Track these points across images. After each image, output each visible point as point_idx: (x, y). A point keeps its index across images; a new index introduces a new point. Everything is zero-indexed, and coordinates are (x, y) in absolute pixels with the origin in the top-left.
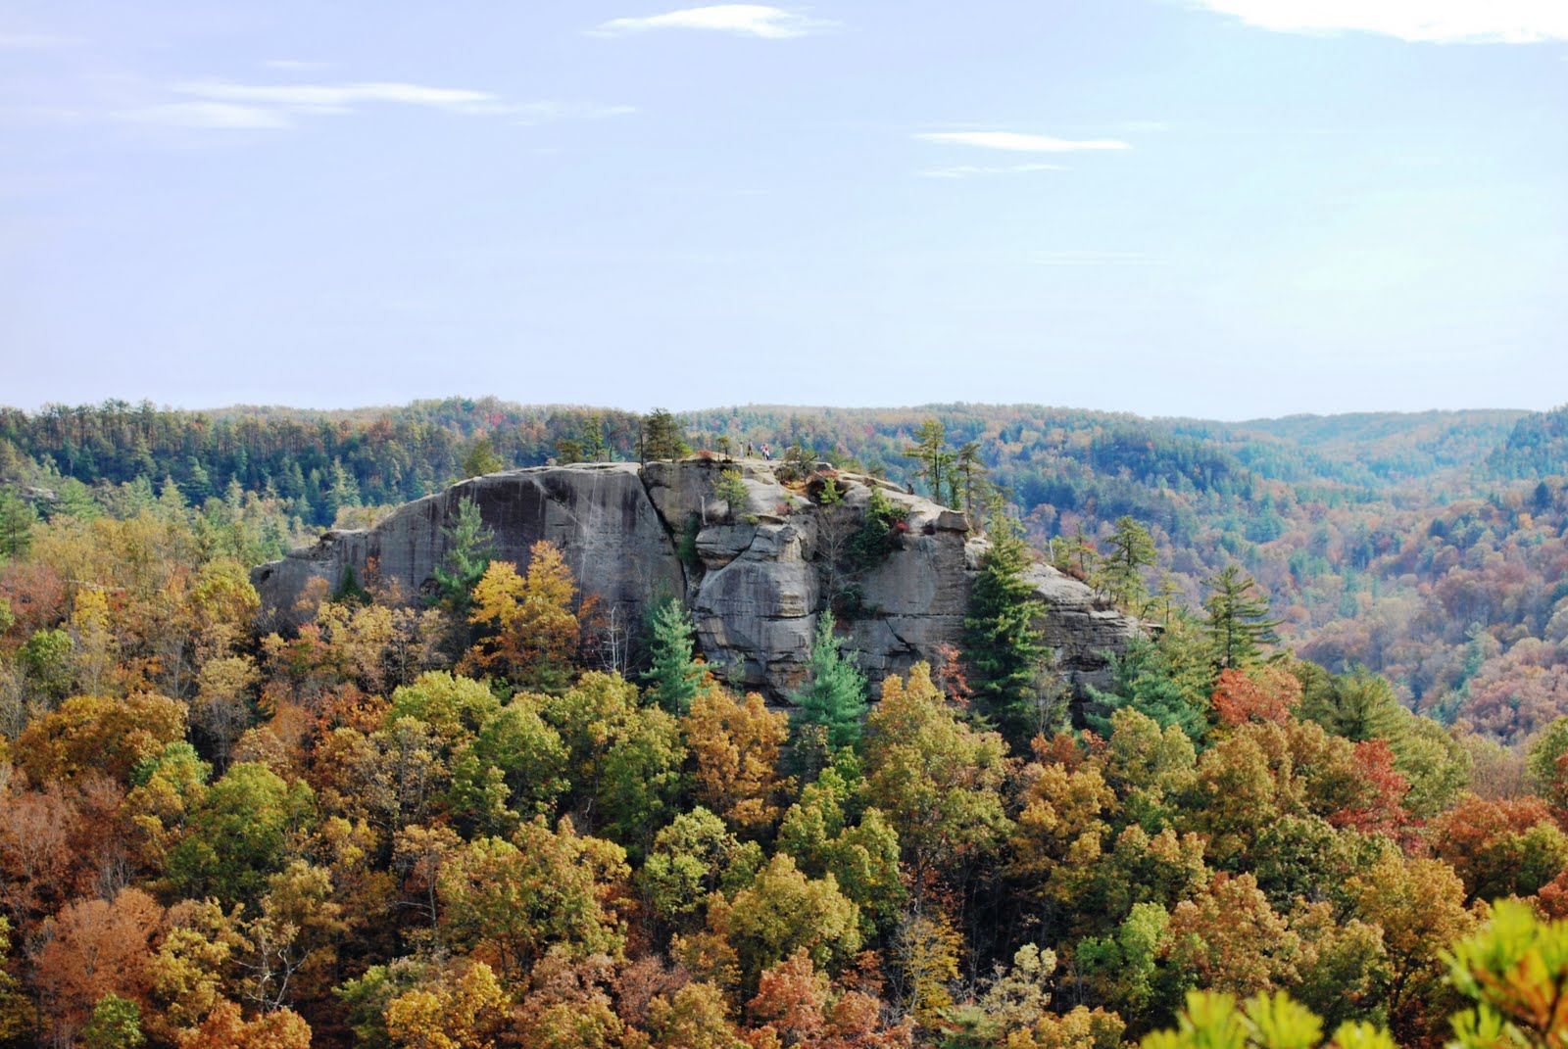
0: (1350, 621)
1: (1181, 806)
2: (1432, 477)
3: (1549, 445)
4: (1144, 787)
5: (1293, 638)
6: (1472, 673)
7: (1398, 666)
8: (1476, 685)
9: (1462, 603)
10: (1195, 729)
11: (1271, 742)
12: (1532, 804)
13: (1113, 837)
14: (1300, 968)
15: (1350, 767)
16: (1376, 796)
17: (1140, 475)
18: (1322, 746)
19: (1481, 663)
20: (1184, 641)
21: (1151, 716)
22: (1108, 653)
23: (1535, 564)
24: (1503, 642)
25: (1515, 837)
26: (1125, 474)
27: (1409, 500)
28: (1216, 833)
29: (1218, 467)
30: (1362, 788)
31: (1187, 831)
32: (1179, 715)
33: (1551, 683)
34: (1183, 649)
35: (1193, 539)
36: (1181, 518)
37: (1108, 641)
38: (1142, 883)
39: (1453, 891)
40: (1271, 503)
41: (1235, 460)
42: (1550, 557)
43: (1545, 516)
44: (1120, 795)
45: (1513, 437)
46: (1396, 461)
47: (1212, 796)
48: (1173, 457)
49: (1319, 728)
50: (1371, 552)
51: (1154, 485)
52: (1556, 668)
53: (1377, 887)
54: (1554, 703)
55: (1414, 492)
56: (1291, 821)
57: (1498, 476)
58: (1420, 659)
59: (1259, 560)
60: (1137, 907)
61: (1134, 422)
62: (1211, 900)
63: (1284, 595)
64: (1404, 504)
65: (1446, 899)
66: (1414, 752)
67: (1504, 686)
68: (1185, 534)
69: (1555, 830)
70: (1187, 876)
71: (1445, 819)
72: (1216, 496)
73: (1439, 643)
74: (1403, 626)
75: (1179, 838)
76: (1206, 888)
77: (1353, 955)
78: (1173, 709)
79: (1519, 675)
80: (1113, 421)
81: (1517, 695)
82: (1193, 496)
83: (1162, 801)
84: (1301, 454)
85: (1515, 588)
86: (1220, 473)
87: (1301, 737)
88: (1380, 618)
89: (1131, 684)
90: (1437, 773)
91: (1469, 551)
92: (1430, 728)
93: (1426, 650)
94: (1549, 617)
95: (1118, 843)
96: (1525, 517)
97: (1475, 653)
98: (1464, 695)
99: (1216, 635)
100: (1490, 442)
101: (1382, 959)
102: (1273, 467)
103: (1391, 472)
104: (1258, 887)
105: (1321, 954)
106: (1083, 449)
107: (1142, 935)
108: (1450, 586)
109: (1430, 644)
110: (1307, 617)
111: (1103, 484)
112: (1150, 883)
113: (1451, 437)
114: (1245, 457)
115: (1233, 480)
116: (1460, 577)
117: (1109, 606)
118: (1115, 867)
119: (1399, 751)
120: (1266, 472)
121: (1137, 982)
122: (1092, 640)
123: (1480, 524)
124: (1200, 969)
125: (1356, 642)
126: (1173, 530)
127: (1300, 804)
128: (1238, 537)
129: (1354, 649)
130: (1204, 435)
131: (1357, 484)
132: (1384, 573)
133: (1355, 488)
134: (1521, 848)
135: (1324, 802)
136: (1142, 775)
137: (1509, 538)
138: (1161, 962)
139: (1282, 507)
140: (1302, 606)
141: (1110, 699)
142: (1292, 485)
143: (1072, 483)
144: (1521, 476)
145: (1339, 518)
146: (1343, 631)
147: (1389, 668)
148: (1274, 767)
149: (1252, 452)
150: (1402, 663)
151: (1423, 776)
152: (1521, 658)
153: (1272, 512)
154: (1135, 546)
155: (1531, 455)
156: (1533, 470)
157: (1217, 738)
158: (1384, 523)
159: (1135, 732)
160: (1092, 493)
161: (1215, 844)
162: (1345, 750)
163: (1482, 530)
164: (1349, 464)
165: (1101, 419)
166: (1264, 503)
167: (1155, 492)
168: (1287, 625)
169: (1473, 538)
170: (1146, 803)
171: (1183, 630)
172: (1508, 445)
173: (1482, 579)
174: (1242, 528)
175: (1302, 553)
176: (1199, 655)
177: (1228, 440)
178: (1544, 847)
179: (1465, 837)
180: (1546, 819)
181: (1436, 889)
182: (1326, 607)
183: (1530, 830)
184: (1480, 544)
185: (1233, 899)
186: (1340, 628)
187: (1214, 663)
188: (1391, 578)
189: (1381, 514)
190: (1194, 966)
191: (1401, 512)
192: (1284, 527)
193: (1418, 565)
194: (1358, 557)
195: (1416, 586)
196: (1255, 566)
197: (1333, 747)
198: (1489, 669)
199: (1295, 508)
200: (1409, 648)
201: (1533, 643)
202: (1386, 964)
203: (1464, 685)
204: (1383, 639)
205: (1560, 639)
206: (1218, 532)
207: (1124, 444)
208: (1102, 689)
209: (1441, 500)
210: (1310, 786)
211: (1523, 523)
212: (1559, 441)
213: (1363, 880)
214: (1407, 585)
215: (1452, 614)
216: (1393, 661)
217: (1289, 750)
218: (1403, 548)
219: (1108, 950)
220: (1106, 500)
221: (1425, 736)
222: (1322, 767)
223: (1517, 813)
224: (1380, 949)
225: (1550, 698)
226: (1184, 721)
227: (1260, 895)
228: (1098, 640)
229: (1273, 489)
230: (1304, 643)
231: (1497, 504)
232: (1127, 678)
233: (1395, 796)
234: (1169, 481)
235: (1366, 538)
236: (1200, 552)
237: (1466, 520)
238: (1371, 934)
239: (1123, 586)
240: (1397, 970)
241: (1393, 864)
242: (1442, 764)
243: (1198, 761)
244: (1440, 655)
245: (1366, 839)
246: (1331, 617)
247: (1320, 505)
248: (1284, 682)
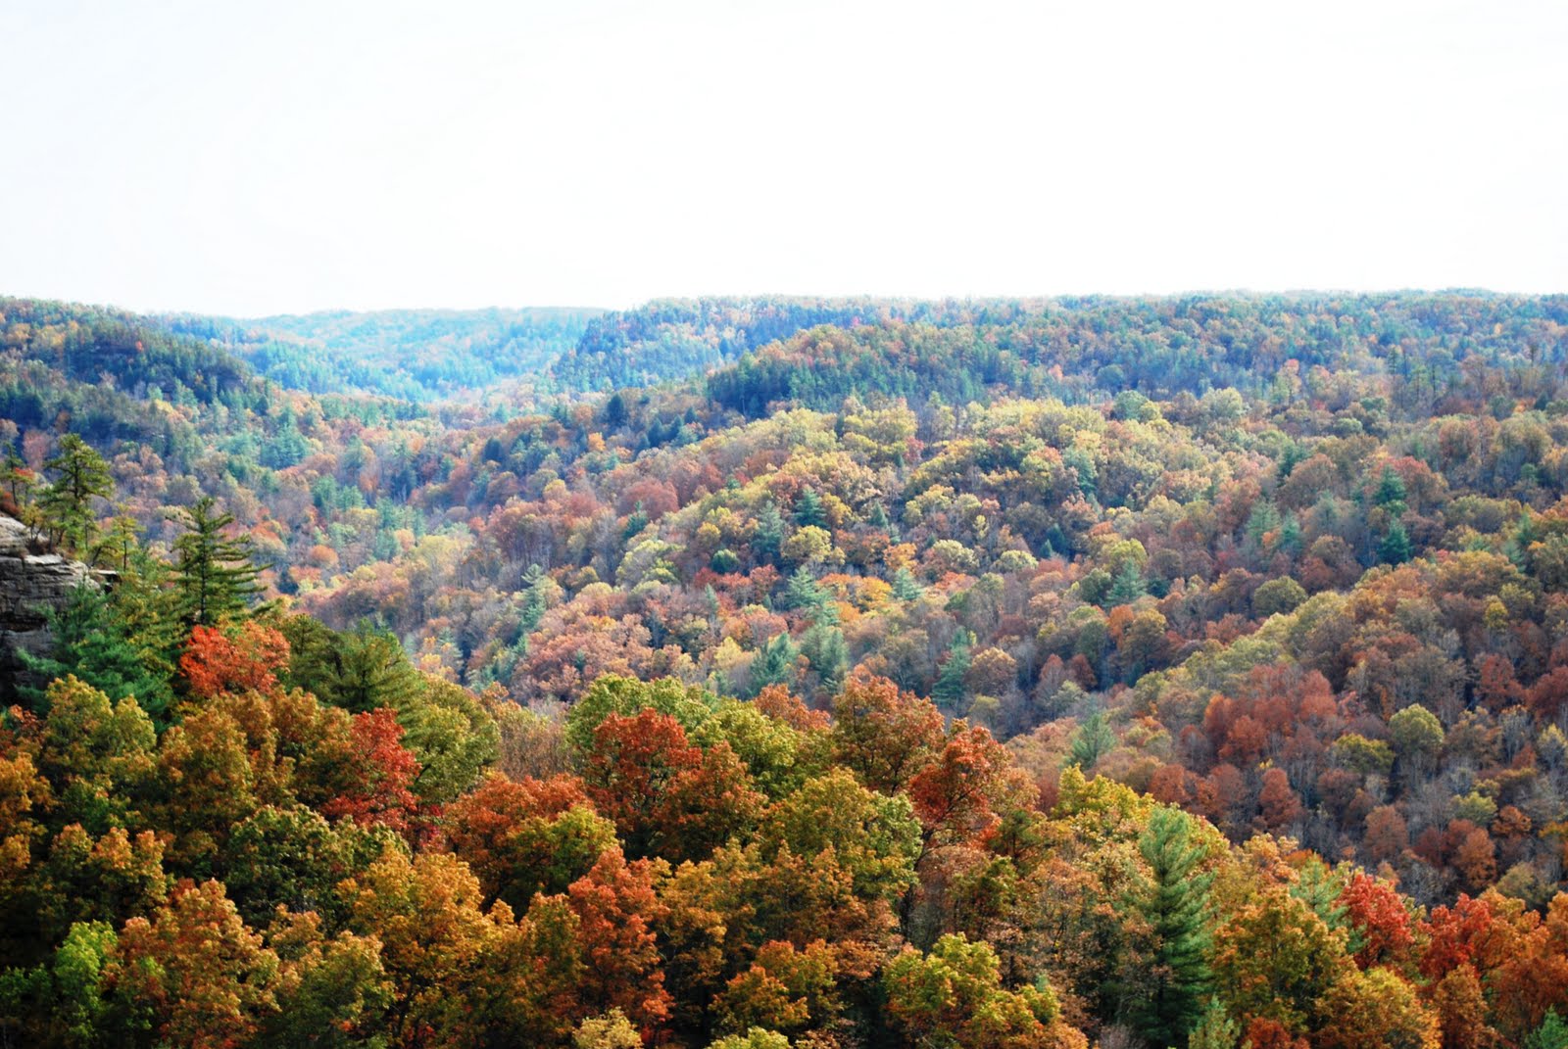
0: (385, 565)
1: (135, 798)
2: (490, 388)
3: (627, 351)
4: (89, 776)
5: (316, 586)
6: (531, 625)
7: (443, 619)
8: (535, 641)
9: (520, 541)
10: (157, 702)
11: (250, 716)
12: (565, 783)
13: (48, 840)
14: (280, 997)
15: (349, 744)
16: (381, 779)
17: (128, 382)
18: (315, 719)
19: (541, 614)
20: (143, 591)
21: (98, 686)
22: (47, 608)
23: (605, 493)
24: (568, 588)
25: (546, 824)
26: (109, 383)
27: (461, 416)
28: (179, 830)
29: (227, 375)
30: (362, 771)
31: (144, 828)
32: (136, 685)
33: (623, 637)
34: (141, 602)
35: (192, 464)
36: (178, 438)
37: (48, 592)
38: (85, 897)
39: (469, 893)
40: (293, 419)
41: (247, 365)
42: (623, 486)
43: (619, 436)
44: (59, 786)
45: (584, 341)
46: (447, 368)
47: (175, 785)
48: (169, 361)
49: (313, 698)
50: (413, 479)
51: (146, 396)
52: (629, 618)
53: (376, 890)
54: (625, 661)
55: (465, 407)
56: (273, 813)
57: (566, 388)
58: (469, 609)
59: (276, 490)
60: (76, 927)
61: (121, 317)
62: (168, 914)
63: (307, 533)
64: (454, 421)
65: (459, 902)
66: (431, 724)
67: (565, 642)
68: (183, 458)
69: (592, 813)
70: (143, 885)
71: (464, 805)
72: (223, 411)
73: (492, 590)
74: (450, 570)
75: (132, 839)
76: (164, 899)
77: (344, 975)
78: (129, 677)
79: (584, 628)
80: (95, 315)
81: (582, 652)
82: (195, 411)
83: (111, 794)
84: (331, 359)
85: (583, 522)
86: (228, 383)
87: (289, 709)
88: (422, 561)
89: (74, 646)
90: (458, 748)
91: (530, 478)
92: (451, 694)
93: (477, 599)
94: (622, 557)
95: (55, 847)
96: (596, 438)
97: (534, 601)
98: (521, 653)
99: (185, 583)
100: (559, 345)
101: (379, 978)
102: (297, 374)
103: (440, 382)
104: (227, 897)
105: (306, 976)
106: (55, 350)
107: (82, 963)
108: (505, 521)
109: (481, 591)
110: (334, 560)
111: (79, 396)
112: (95, 897)
113: (513, 341)
114: (261, 361)
115: (245, 390)
116: (517, 510)
117: (48, 548)
118: (50, 879)
119: (410, 723)
120: (287, 381)
121: (75, 1022)
122: (26, 592)
123: (543, 446)
124: (156, 1001)
125: (394, 589)
126: (167, 452)
127: (287, 792)
128: (248, 460)
129: (391, 598)
130: (211, 334)
131: (400, 396)
132: (430, 505)
133: (396, 401)
134: (550, 836)
135: (317, 789)
136: (86, 760)
137: (577, 462)
138: (108, 995)
139: (305, 424)
140: (329, 546)
141: (47, 665)
142: (319, 397)
143: (39, 394)
144: (594, 388)
145: (376, 438)
146: (376, 576)
147: (432, 622)
148: (254, 745)
149: (270, 354)
150: (448, 614)
151: (441, 752)
152: (587, 607)
153: (293, 431)
154: (83, 473)
155: (606, 362)
156: (608, 380)
157: (186, 712)
158: (429, 445)
159: (78, 708)
160: (64, 406)
161: (179, 845)
162: (343, 724)
163: (546, 453)
164: (389, 372)
165: (78, 312)
166: (284, 419)
167: (146, 405)
168: (309, 570)
169: (536, 460)
170: (91, 796)
171: (143, 578)
172: (579, 351)
173: (544, 513)
174: (256, 450)
175: (329, 481)
176: (163, 608)
177: (242, 341)
178: (578, 835)
179: (486, 826)
180: (581, 802)
181: (447, 890)
182: (357, 548)
183: (563, 815)
184: (544, 470)
185: (195, 912)
186: (373, 573)
187: (183, 619)
188: (438, 511)
189: (427, 434)
190: (146, 997)
191: (451, 431)
192: (308, 449)
193: (470, 496)
194: (399, 485)
195: (467, 520)
196: (270, 497)
197: (330, 721)
198: (549, 621)
199: (321, 426)
200: (457, 597)
201: (603, 589)
202: (385, 985)
203: (521, 640)
204: (426, 586)
205: (634, 584)
206: (224, 456)
207: (107, 344)
208: (39, 654)
209: (499, 416)
210: (298, 768)
211: (593, 445)
212: (638, 346)
213: (361, 883)
214: (456, 520)
215: (508, 555)
216: (437, 613)
217: (275, 724)
218: (452, 474)
219: (37, 982)
220: (82, 414)
221: (444, 704)
222: (315, 745)
223: (547, 793)
224: (378, 966)
225: (621, 655)
226: (142, 692)
227: (229, 905)
228: (35, 591)
229: (296, 402)
230: (329, 592)
231: (564, 421)
232: (69, 639)
233: (402, 778)
234: (164, 391)
235: (408, 463)
236: (202, 480)
237: (527, 440)
238: (368, 948)
239: (67, 524)
240: (401, 991)
241: (396, 863)
242: (464, 737)
243: (160, 741)
244: (494, 604)
245: (366, 833)
246: (363, 559)
247: (352, 421)
248: (268, 640)
